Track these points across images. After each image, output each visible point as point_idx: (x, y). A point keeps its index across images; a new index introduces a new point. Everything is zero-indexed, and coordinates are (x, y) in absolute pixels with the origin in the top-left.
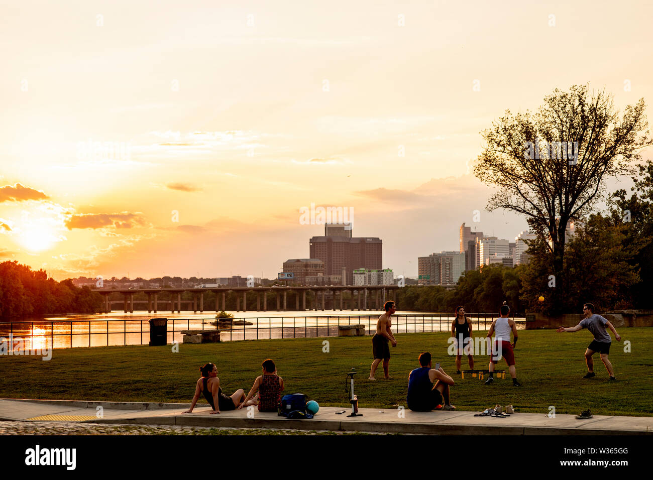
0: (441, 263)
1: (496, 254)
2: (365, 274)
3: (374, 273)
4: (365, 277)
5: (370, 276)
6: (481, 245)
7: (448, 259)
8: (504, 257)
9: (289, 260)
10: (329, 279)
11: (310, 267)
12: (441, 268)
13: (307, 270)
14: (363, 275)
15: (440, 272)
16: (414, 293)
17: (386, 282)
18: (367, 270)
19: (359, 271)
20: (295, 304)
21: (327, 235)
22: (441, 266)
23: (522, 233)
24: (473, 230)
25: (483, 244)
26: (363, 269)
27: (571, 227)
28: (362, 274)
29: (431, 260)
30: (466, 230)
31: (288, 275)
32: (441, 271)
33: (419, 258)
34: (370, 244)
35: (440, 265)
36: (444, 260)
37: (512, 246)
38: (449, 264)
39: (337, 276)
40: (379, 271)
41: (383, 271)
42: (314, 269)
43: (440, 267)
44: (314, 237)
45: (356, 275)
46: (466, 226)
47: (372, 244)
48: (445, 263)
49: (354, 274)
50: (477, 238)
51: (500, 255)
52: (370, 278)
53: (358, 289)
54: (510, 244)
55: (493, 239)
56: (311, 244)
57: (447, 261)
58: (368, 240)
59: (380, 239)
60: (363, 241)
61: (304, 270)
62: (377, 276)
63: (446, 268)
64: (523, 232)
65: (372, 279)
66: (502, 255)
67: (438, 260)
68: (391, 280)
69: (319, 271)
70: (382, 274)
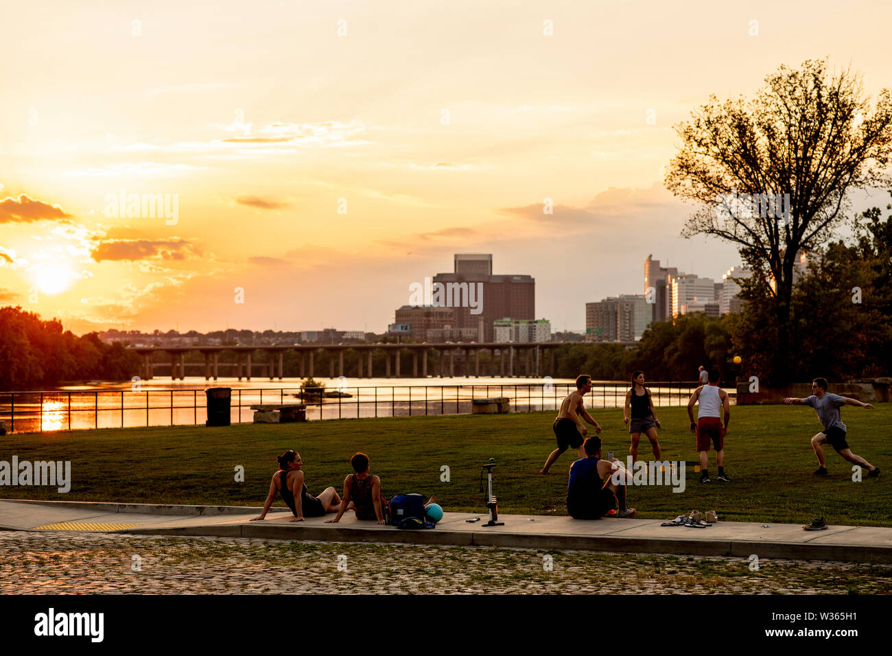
0: (619, 312)
1: (695, 298)
2: (510, 326)
3: (523, 325)
4: (510, 331)
5: (517, 328)
6: (675, 286)
7: (628, 305)
8: (707, 303)
9: (404, 307)
10: (460, 332)
11: (433, 315)
12: (618, 319)
13: (429, 321)
14: (507, 329)
15: (616, 324)
16: (579, 354)
17: (540, 339)
18: (514, 321)
19: (501, 322)
20: (412, 367)
21: (457, 271)
22: (619, 315)
23: (732, 269)
24: (663, 265)
25: (677, 284)
26: (508, 319)
27: (802, 261)
28: (506, 326)
29: (604, 306)
30: (653, 265)
31: (402, 327)
32: (618, 322)
33: (587, 304)
34: (517, 284)
35: (616, 313)
36: (622, 307)
37: (719, 287)
38: (630, 312)
39: (472, 329)
40: (530, 322)
41: (536, 322)
42: (438, 319)
43: (616, 317)
44: (439, 275)
45: (497, 328)
46: (653, 259)
47: (521, 284)
48: (624, 311)
49: (496, 326)
50: (669, 276)
51: (701, 300)
52: (518, 331)
53: (501, 347)
54: (716, 285)
55: (692, 278)
57: (626, 309)
58: (515, 278)
59: (532, 277)
60: (507, 279)
61: (425, 321)
62: (527, 329)
63: (625, 319)
64: (735, 268)
65: (520, 333)
66: (704, 300)
67: (613, 308)
68: (547, 335)
69: (446, 321)
70: (535, 326)
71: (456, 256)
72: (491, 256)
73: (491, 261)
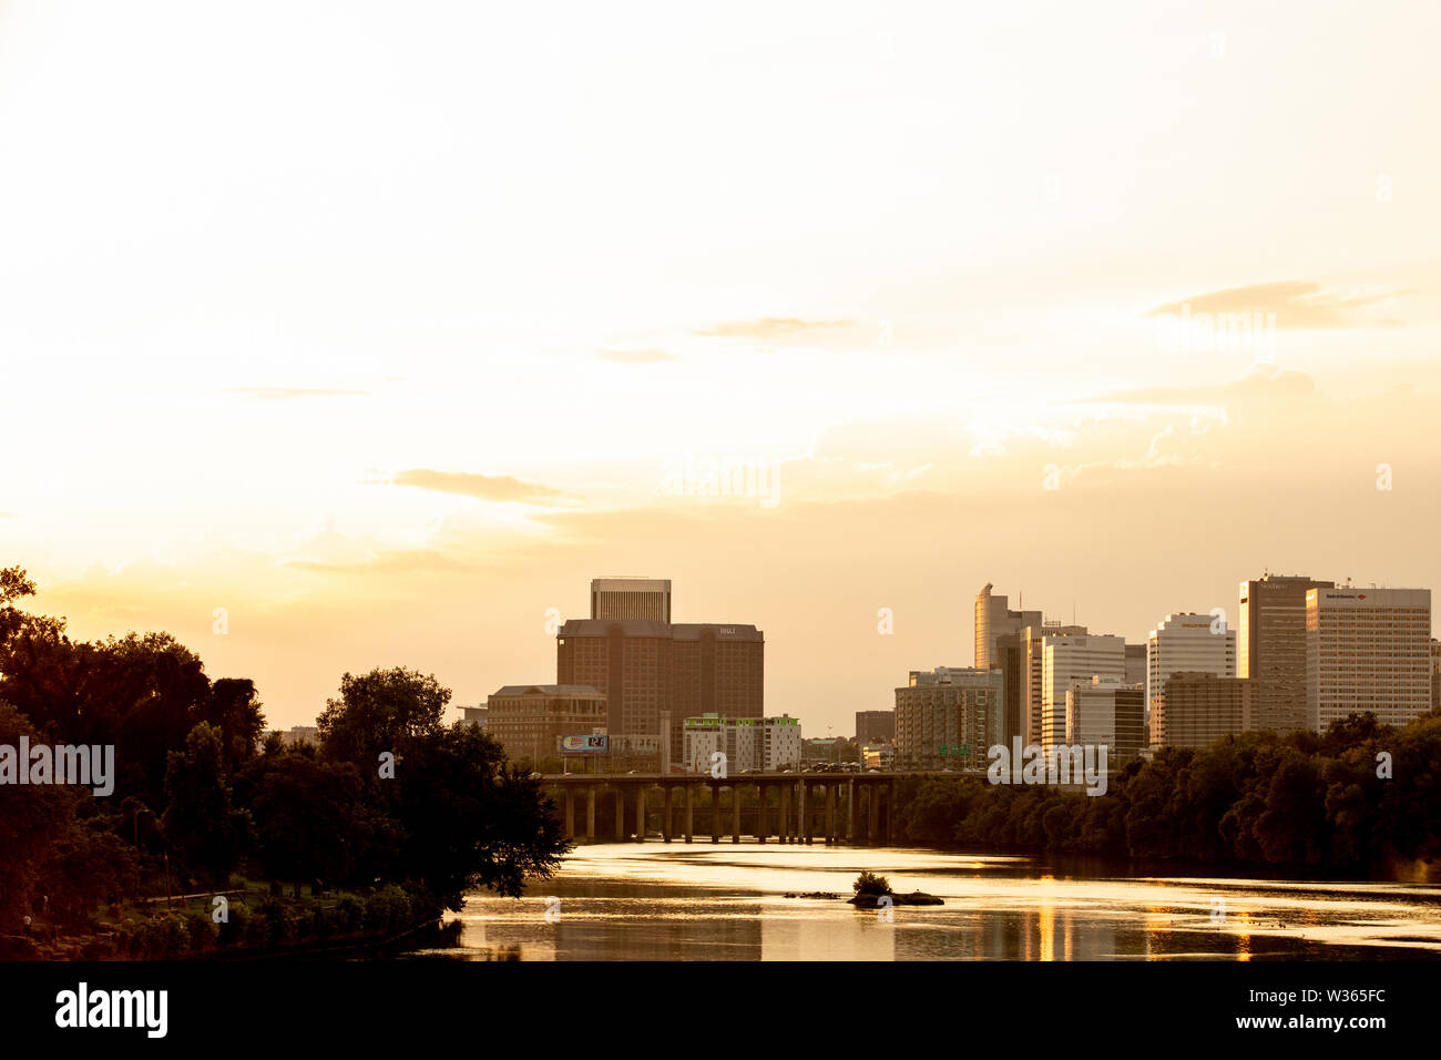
0: (964, 706)
1: (1096, 677)
2: (719, 730)
3: (744, 728)
4: (719, 739)
5: (732, 735)
6: (1048, 653)
7: (983, 693)
8: (1118, 687)
9: (504, 688)
10: (628, 743)
11: (568, 708)
12: (964, 720)
13: (559, 718)
14: (713, 735)
15: (960, 731)
17: (781, 756)
18: (725, 719)
19: (701, 721)
21: (599, 617)
22: (964, 713)
23: (1168, 619)
24: (1013, 606)
25: (1051, 648)
26: (713, 716)
27: (1308, 606)
28: (710, 730)
29: (934, 696)
30: (995, 606)
31: (590, 740)
32: (964, 728)
33: (897, 691)
34: (728, 642)
35: (960, 709)
36: (971, 698)
37: (1138, 652)
38: (986, 708)
39: (650, 737)
40: (758, 723)
41: (771, 721)
42: (578, 715)
43: (960, 716)
44: (570, 623)
45: (692, 733)
46: (994, 592)
47: (736, 643)
48: (976, 706)
49: (688, 729)
50: (1029, 628)
51: (1107, 681)
52: (734, 741)
54: (1129, 648)
55: (1077, 633)
56: (562, 642)
57: (980, 701)
58: (723, 631)
59: (758, 630)
60: (708, 633)
61: (551, 719)
62: (751, 736)
63: (976, 721)
64: (1173, 617)
65: (738, 743)
66: (1113, 681)
67: (954, 698)
68: (793, 747)
69: (594, 719)
70: (769, 730)
71: (596, 583)
72: (668, 583)
73: (669, 595)
